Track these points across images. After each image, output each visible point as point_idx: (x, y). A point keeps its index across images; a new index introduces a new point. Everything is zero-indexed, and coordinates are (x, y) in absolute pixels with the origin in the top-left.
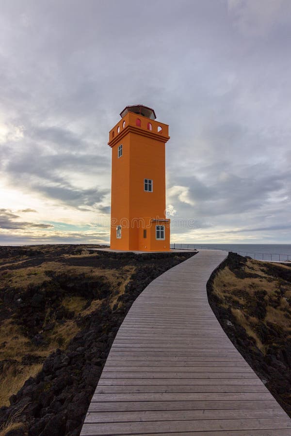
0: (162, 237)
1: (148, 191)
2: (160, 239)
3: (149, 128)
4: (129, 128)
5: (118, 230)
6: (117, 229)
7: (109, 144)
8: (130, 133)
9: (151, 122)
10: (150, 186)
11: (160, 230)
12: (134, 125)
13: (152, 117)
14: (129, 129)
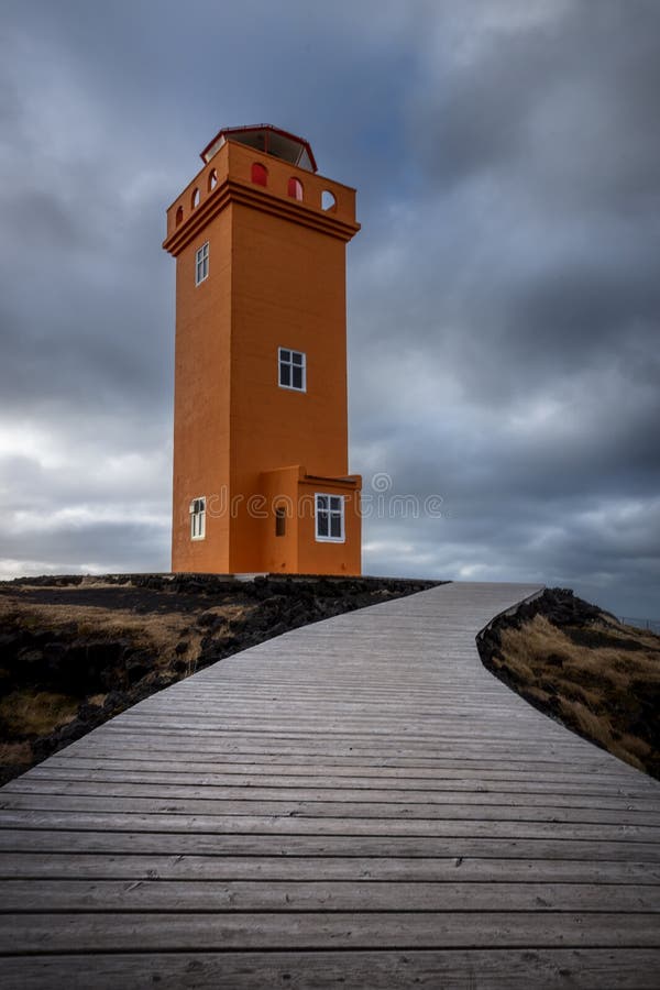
0: (336, 533)
1: (291, 387)
2: (328, 539)
3: (292, 193)
4: (227, 188)
5: (196, 512)
6: (192, 509)
7: (166, 247)
8: (230, 207)
9: (299, 174)
10: (298, 372)
11: (329, 511)
12: (246, 179)
13: (304, 162)
14: (229, 191)
